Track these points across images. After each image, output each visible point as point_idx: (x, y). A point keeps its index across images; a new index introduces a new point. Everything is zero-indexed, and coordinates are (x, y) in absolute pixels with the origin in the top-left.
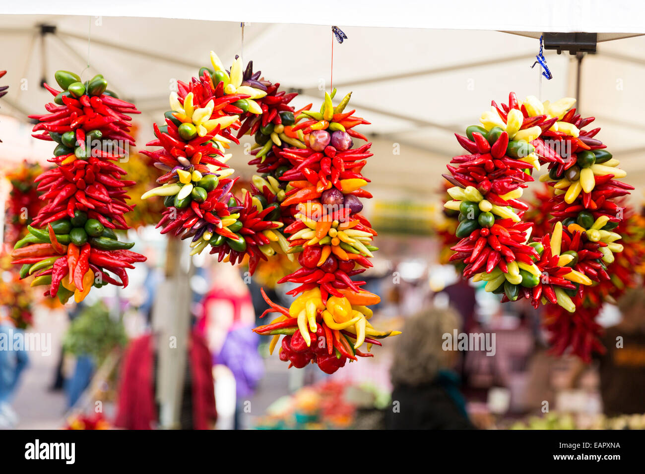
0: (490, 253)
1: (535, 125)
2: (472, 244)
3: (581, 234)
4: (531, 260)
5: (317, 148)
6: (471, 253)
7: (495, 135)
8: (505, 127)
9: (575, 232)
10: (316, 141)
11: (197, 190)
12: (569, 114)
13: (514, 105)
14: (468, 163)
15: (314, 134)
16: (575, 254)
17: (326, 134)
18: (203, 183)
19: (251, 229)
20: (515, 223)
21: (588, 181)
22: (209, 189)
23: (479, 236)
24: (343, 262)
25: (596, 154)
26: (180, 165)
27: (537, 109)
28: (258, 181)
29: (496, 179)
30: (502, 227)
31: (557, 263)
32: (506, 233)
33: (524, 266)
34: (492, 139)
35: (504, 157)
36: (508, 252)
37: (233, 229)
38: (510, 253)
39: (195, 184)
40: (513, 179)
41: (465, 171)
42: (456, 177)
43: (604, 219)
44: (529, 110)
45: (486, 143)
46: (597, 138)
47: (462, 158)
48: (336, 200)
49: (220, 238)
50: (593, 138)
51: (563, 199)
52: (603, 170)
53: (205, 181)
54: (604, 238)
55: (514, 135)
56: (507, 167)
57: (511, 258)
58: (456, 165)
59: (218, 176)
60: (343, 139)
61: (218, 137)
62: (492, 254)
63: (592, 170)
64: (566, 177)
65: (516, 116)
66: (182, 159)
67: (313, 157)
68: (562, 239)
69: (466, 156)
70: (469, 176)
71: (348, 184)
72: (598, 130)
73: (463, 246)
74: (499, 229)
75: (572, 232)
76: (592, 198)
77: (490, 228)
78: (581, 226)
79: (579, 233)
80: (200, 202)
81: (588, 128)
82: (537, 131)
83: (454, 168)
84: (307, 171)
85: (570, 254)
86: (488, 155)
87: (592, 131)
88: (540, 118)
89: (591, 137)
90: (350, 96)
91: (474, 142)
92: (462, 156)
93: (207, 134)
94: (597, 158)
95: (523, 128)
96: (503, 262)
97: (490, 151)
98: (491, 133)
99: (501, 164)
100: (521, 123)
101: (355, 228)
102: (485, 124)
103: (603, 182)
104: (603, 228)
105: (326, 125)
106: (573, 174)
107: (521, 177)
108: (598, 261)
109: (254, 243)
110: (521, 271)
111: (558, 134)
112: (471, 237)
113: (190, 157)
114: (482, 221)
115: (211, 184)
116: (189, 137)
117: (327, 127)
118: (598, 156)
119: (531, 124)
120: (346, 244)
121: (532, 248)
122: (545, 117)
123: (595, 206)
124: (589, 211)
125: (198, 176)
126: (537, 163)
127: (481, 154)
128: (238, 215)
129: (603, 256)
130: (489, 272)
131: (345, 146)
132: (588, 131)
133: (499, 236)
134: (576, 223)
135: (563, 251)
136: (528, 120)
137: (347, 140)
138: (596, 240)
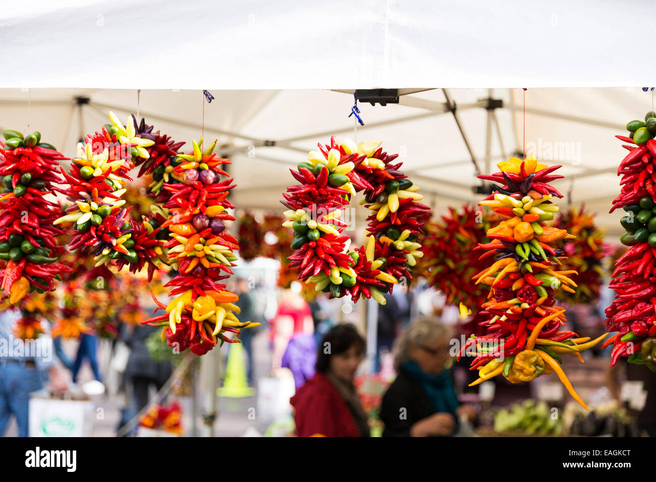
0: (317, 261)
1: (350, 161)
2: (303, 254)
3: (389, 244)
4: (349, 265)
5: (188, 182)
6: (302, 261)
7: (318, 169)
8: (327, 162)
9: (384, 243)
10: (187, 177)
11: (94, 217)
12: (378, 153)
13: (335, 146)
14: (298, 192)
15: (186, 172)
16: (384, 260)
17: (195, 172)
18: (100, 211)
19: (142, 246)
20: (337, 237)
21: (393, 204)
22: (103, 215)
23: (308, 248)
24: (209, 270)
25: (400, 182)
26: (82, 198)
27: (352, 148)
28: (154, 210)
29: (320, 203)
30: (325, 240)
31: (370, 267)
32: (328, 245)
33: (344, 270)
34: (316, 172)
35: (326, 186)
36: (330, 259)
37: (127, 246)
38: (332, 261)
39: (94, 212)
40: (333, 203)
41: (296, 198)
42: (289, 202)
43: (407, 233)
44: (346, 150)
45: (312, 176)
46: (401, 170)
47: (294, 188)
48: (202, 222)
49: (117, 253)
50: (398, 170)
51: (376, 218)
52: (405, 194)
53: (100, 209)
54: (408, 247)
55: (334, 170)
56: (328, 194)
57: (333, 264)
58: (290, 194)
59: (111, 206)
60: (207, 176)
61: (111, 176)
62: (318, 261)
63: (398, 195)
64: (377, 200)
65: (335, 155)
66: (83, 193)
67: (185, 190)
68: (376, 248)
69: (297, 186)
70: (300, 201)
71: (212, 210)
72: (401, 164)
73: (297, 256)
74: (323, 242)
75: (382, 243)
76: (398, 216)
77: (316, 241)
78: (390, 238)
79: (387, 244)
80: (97, 226)
81: (393, 163)
82: (351, 165)
83: (288, 195)
84: (180, 201)
85: (381, 260)
86: (314, 185)
87: (397, 165)
88: (353, 155)
89: (396, 169)
90: (216, 143)
91: (303, 175)
92: (294, 186)
93: (102, 174)
94: (400, 186)
95: (340, 164)
96: (326, 268)
97: (315, 182)
98: (316, 168)
99: (323, 192)
100: (338, 160)
101: (218, 243)
102: (312, 161)
103: (406, 204)
104: (407, 240)
105: (196, 165)
106: (382, 198)
107: (340, 202)
108: (404, 265)
109: (144, 256)
110: (341, 273)
111: (369, 167)
112: (302, 248)
113: (89, 192)
114: (309, 236)
115: (105, 212)
116: (88, 177)
117: (197, 166)
118: (401, 184)
119: (347, 160)
120: (210, 255)
121: (349, 256)
122: (357, 155)
123: (399, 222)
124: (395, 226)
125: (94, 206)
126: (353, 191)
127: (309, 184)
128: (130, 235)
129: (407, 261)
130: (316, 276)
131: (210, 181)
132: (394, 165)
133: (323, 247)
134: (386, 236)
135: (375, 258)
136: (345, 157)
137: (211, 176)
138: (401, 248)
